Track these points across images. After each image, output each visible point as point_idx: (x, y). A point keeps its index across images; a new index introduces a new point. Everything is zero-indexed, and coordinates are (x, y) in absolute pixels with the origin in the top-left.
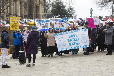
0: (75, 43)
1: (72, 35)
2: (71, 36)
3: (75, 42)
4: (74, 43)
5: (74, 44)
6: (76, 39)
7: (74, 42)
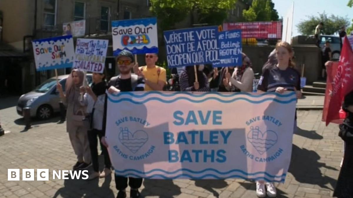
0: (201, 155)
1: (191, 113)
2: (185, 116)
3: (203, 147)
4: (197, 152)
5: (193, 156)
6: (212, 137)
7: (198, 146)
